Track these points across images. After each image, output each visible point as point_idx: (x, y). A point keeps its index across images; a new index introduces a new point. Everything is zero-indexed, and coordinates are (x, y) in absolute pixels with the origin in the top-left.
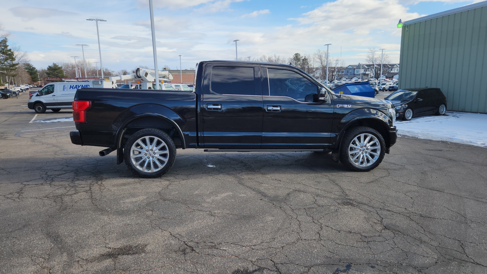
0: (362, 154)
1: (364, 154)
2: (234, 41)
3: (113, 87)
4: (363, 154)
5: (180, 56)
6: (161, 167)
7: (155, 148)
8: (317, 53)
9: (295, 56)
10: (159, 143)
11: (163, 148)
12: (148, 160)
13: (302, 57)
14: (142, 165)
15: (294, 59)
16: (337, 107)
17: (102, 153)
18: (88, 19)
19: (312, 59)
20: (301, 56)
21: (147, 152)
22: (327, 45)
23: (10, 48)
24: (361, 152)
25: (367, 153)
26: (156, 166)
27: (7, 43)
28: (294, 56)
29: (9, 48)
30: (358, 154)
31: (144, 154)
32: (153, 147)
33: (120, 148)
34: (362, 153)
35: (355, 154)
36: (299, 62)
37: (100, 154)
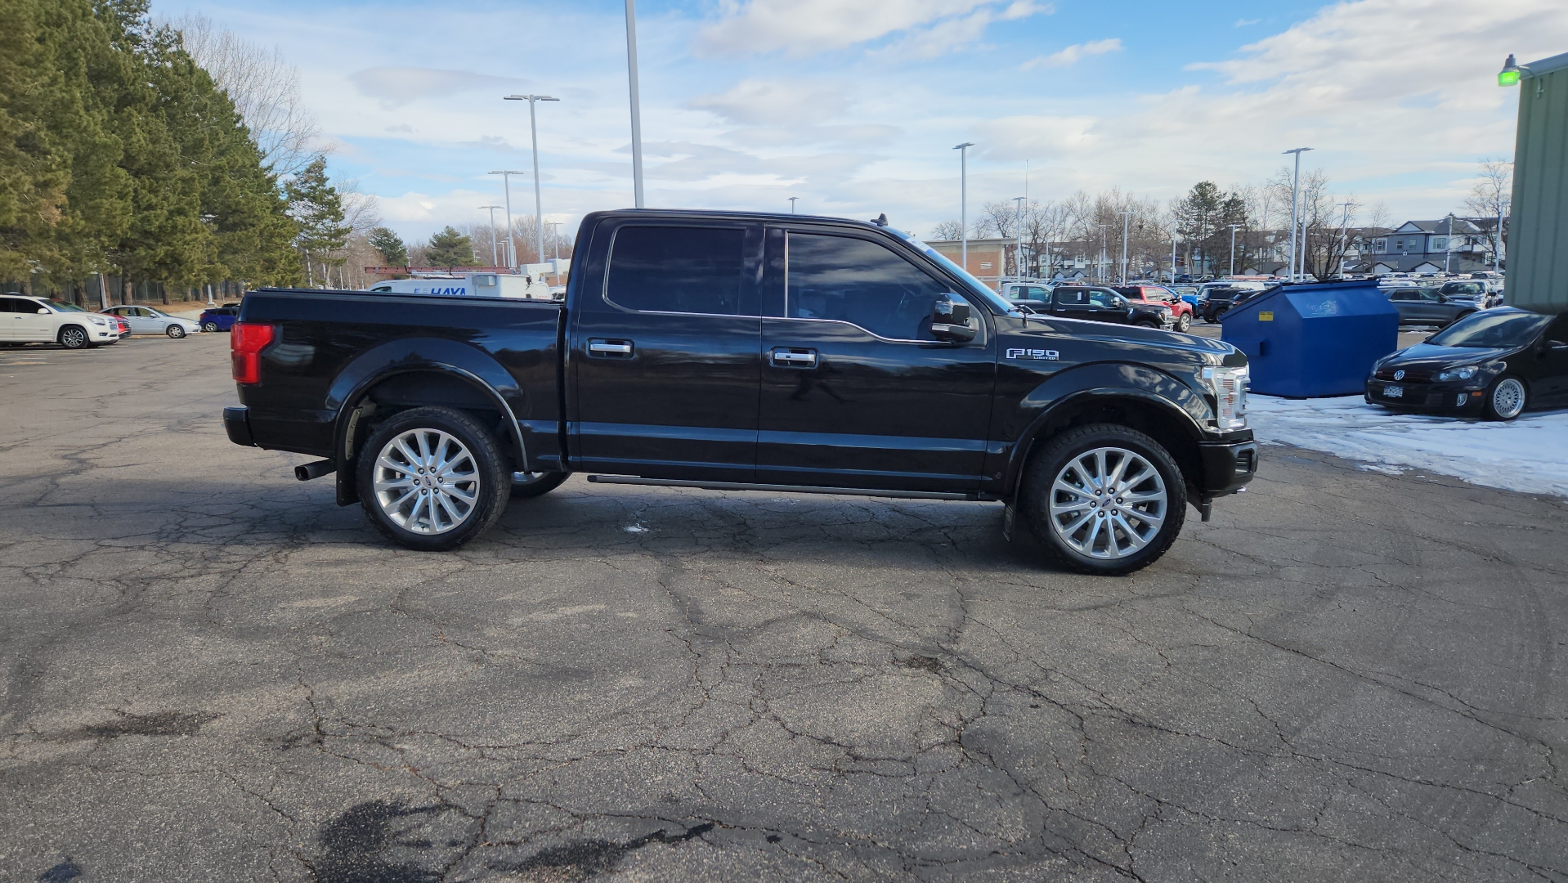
0: (1102, 517)
1: (1109, 516)
2: (958, 147)
3: (528, 296)
4: (1104, 518)
5: (793, 199)
6: (458, 519)
7: (442, 465)
8: (1277, 179)
9: (1197, 193)
10: (453, 450)
11: (465, 467)
12: (421, 498)
13: (1225, 194)
14: (406, 510)
15: (1193, 201)
16: (1008, 357)
17: (302, 473)
18: (509, 96)
19: (1262, 202)
20: (1218, 191)
21: (420, 476)
22: (1295, 154)
23: (331, 186)
24: (1098, 508)
25: (1119, 513)
26: (444, 517)
27: (325, 170)
28: (1195, 191)
29: (328, 185)
30: (1085, 516)
31: (413, 479)
32: (436, 462)
33: (347, 458)
34: (1102, 514)
35: (1076, 514)
36: (1211, 213)
37: (297, 475)
